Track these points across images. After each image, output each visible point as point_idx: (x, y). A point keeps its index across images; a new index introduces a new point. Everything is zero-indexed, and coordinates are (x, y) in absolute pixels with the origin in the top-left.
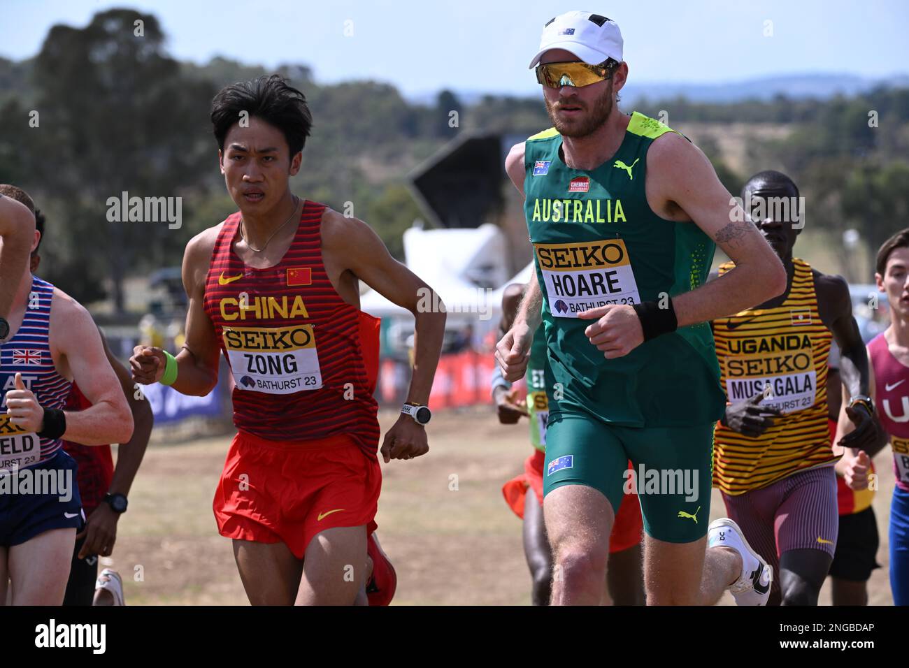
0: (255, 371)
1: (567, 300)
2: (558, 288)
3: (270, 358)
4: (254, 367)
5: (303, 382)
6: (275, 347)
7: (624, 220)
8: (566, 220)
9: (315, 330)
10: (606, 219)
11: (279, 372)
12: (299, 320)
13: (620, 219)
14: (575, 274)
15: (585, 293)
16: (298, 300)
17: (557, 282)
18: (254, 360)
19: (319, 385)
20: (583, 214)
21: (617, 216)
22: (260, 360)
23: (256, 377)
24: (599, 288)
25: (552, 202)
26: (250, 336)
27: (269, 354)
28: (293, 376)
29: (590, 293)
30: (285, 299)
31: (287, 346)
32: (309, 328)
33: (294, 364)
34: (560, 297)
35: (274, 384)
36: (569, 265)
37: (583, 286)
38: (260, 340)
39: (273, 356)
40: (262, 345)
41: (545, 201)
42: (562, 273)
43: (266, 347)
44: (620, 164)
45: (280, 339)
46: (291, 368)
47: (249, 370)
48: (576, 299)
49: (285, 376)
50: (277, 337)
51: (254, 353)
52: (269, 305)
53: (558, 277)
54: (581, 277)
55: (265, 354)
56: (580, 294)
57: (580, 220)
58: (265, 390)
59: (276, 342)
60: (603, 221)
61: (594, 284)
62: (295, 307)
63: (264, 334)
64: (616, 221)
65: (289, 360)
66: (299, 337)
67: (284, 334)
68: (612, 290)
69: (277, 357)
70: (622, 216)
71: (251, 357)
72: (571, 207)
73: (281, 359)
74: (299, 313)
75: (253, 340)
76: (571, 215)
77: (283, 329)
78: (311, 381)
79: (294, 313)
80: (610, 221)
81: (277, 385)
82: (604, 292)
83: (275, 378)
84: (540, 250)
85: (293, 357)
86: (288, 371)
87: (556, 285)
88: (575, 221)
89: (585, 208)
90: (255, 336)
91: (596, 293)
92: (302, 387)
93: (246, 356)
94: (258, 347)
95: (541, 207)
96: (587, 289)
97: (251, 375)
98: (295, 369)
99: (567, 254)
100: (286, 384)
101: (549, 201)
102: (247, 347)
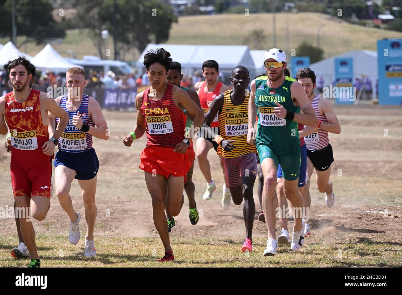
0: (155, 128)
1: (265, 121)
2: (264, 118)
3: (159, 124)
4: (155, 127)
5: (168, 131)
6: (160, 121)
7: (285, 102)
8: (269, 101)
9: (171, 117)
10: (280, 101)
11: (162, 128)
12: (166, 114)
13: (284, 101)
14: (269, 115)
15: (271, 120)
16: (166, 109)
17: (264, 116)
18: (155, 125)
19: (173, 131)
20: (274, 100)
21: (283, 101)
22: (156, 125)
23: (155, 130)
24: (276, 119)
25: (265, 96)
26: (153, 119)
27: (159, 123)
28: (165, 129)
29: (273, 120)
30: (163, 108)
31: (163, 121)
32: (169, 116)
33: (166, 126)
34: (264, 120)
35: (160, 131)
36: (268, 113)
37: (271, 118)
38: (156, 120)
39: (160, 124)
40: (157, 121)
41: (263, 96)
42: (265, 115)
43: (158, 121)
44: (284, 88)
45: (162, 119)
46: (165, 127)
47: (153, 128)
48: (269, 121)
49: (163, 129)
50: (161, 119)
51: (155, 123)
52: (158, 110)
53: (264, 115)
54: (271, 116)
55: (158, 123)
56: (270, 120)
57: (273, 101)
58: (157, 134)
59: (160, 120)
60: (279, 102)
61: (275, 118)
62: (165, 110)
63: (157, 118)
64: (283, 102)
65: (164, 125)
66: (167, 118)
67: (163, 117)
68: (279, 120)
69: (161, 124)
70: (285, 101)
71: (154, 124)
72: (270, 98)
73: (162, 124)
74: (166, 112)
75: (154, 120)
76: (270, 100)
77: (162, 116)
78: (170, 130)
79: (165, 112)
80: (281, 102)
81: (161, 132)
82: (277, 120)
83: (161, 130)
84: (260, 108)
85: (165, 124)
86: (164, 128)
87: (263, 117)
88: (271, 101)
89: (274, 98)
90: (155, 118)
91: (275, 120)
92: (168, 132)
93: (152, 124)
94: (156, 121)
95: (262, 97)
96: (272, 119)
97: (153, 130)
98: (166, 127)
99: (268, 109)
100: (163, 131)
101: (264, 96)
102: (153, 122)
